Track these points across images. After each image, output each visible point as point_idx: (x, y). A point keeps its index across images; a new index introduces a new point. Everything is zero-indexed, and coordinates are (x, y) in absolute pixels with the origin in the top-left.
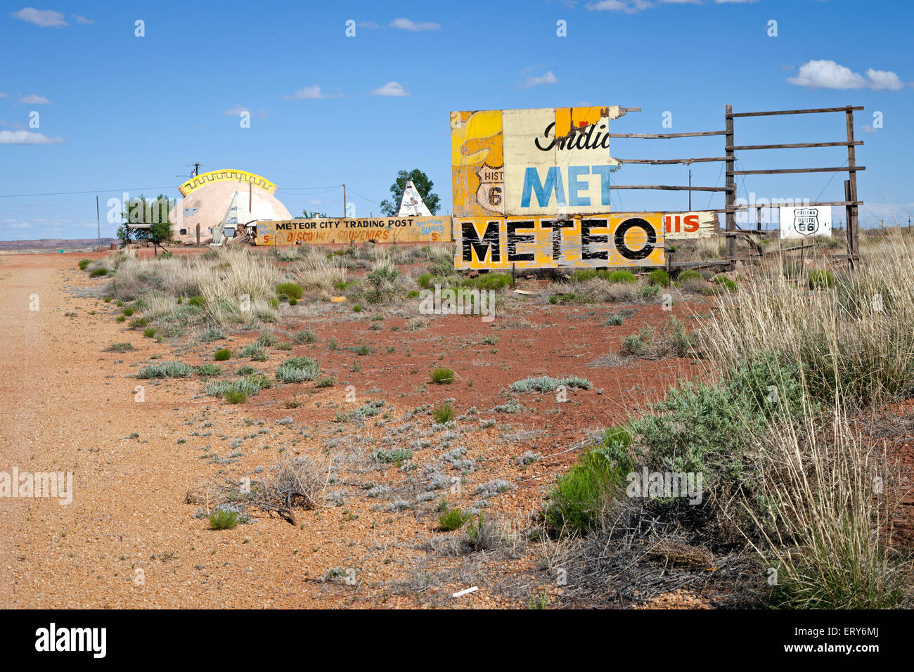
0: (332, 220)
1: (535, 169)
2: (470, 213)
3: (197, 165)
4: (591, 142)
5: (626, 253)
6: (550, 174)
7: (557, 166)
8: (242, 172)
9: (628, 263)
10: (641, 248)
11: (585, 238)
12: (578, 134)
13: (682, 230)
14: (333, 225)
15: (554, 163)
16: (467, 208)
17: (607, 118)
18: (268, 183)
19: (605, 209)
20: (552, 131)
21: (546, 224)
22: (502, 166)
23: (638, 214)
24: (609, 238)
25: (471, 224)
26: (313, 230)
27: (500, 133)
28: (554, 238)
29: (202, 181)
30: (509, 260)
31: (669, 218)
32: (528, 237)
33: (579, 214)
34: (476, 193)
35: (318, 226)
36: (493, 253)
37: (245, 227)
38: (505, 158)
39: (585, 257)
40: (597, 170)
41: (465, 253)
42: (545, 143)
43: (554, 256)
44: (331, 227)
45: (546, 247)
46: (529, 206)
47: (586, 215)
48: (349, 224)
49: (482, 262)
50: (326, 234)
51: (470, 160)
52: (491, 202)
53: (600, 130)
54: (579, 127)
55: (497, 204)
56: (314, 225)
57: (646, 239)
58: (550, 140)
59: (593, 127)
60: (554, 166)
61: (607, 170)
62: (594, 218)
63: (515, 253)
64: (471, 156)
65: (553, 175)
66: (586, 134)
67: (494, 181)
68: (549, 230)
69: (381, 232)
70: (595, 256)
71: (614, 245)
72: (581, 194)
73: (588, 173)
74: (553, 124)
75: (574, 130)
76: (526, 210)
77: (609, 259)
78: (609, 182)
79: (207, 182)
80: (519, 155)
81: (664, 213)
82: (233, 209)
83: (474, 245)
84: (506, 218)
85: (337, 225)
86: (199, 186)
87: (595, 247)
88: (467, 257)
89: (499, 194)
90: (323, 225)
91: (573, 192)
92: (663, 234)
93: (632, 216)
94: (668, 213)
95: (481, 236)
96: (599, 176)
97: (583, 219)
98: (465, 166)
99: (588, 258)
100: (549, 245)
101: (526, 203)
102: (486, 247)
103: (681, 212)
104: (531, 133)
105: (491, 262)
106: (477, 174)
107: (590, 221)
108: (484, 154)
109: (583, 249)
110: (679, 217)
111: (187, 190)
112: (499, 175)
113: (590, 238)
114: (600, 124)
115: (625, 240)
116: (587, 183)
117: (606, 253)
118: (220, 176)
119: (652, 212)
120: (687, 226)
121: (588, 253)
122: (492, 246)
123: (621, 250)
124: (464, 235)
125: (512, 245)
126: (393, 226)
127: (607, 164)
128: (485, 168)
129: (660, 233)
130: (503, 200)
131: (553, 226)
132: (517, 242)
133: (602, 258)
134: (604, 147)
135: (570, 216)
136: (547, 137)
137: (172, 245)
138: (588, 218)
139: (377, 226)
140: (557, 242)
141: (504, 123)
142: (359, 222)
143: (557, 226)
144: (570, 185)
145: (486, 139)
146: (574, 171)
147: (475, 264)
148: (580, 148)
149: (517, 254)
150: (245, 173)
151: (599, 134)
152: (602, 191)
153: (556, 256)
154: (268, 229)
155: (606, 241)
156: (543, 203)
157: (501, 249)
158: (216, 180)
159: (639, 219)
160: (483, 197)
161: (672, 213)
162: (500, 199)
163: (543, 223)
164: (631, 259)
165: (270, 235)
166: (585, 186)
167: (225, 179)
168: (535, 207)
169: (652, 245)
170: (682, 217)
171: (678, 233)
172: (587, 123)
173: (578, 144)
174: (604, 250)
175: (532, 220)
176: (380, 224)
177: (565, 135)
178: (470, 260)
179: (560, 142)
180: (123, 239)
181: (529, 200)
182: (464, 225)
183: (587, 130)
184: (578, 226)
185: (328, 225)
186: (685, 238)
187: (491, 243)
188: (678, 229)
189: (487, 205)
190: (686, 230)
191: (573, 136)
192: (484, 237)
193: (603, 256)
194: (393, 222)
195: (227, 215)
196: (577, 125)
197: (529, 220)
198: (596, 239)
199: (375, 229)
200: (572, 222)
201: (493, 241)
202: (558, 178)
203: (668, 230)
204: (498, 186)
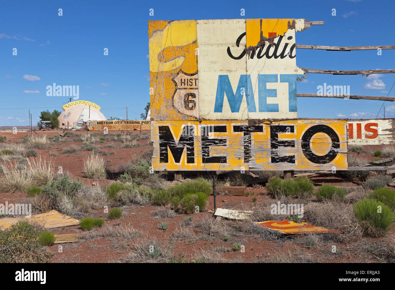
0: (119, 121)
1: (227, 76)
2: (167, 117)
3: (70, 99)
4: (279, 53)
5: (312, 157)
6: (240, 81)
7: (248, 74)
8: (87, 102)
9: (313, 167)
10: (326, 153)
11: (274, 142)
12: (267, 44)
13: (363, 137)
14: (120, 123)
15: (245, 71)
16: (164, 111)
17: (294, 30)
18: (97, 106)
19: (293, 115)
20: (243, 41)
21: (237, 129)
22: (197, 73)
23: (323, 121)
24: (296, 143)
25: (168, 127)
26: (112, 125)
27: (195, 42)
28: (245, 142)
29: (71, 105)
30: (203, 162)
31: (351, 125)
32: (221, 140)
33: (268, 120)
34: (173, 97)
35: (114, 123)
36: (188, 155)
37: (86, 123)
38: (199, 66)
39: (274, 160)
40: (284, 78)
41: (161, 155)
42: (237, 51)
43: (245, 159)
44: (119, 123)
45: (237, 150)
46: (221, 112)
47: (275, 120)
48: (126, 123)
49: (178, 164)
50: (117, 126)
51: (167, 67)
52: (187, 107)
53: (288, 41)
54: (268, 38)
55: (191, 109)
56: (112, 123)
57: (331, 145)
58: (241, 49)
59: (281, 37)
60: (245, 73)
61: (294, 79)
62: (282, 124)
63: (208, 156)
64: (168, 63)
65: (244, 81)
66: (275, 44)
67: (189, 87)
68: (241, 135)
69: (139, 126)
70: (283, 159)
71: (301, 150)
72: (270, 101)
73: (277, 81)
74: (244, 34)
75: (264, 40)
76: (218, 115)
77: (296, 162)
78: (295, 90)
79: (73, 105)
80: (212, 62)
81: (347, 120)
82: (82, 116)
83: (170, 147)
84: (200, 122)
85: (121, 123)
86: (70, 107)
87: (283, 151)
88: (164, 159)
89: (194, 99)
90: (116, 123)
91: (262, 100)
92: (346, 140)
93: (317, 123)
94: (350, 120)
95: (177, 139)
96: (287, 84)
97: (272, 125)
98: (162, 72)
99: (277, 162)
100: (240, 149)
101: (219, 108)
102: (182, 149)
103: (362, 120)
104: (224, 42)
105: (186, 164)
106: (173, 80)
107: (278, 126)
108: (180, 61)
109: (272, 153)
110: (360, 124)
111: (65, 108)
112: (194, 82)
113: (278, 142)
114: (287, 35)
115: (311, 145)
116: (275, 90)
117: (294, 157)
118: (78, 103)
119: (335, 119)
120: (368, 133)
121: (276, 157)
122: (187, 148)
123: (308, 154)
124: (161, 138)
125: (205, 148)
126: (144, 123)
127: (295, 73)
128: (181, 74)
129: (343, 139)
130: (197, 105)
131: (244, 130)
132: (211, 145)
133: (289, 162)
134: (291, 57)
135: (260, 121)
136: (238, 46)
137: (58, 129)
138: (276, 124)
139: (137, 123)
140: (248, 146)
141: (198, 31)
142: (130, 122)
143: (248, 131)
144: (260, 92)
145: (182, 48)
146: (264, 79)
147: (171, 165)
148: (268, 57)
149: (210, 156)
150: (89, 102)
151: (286, 45)
152: (290, 99)
153: (247, 158)
154: (94, 124)
155: (293, 146)
156: (235, 108)
157: (195, 152)
158: (77, 104)
159: (324, 126)
160: (179, 103)
161: (354, 120)
162: (195, 104)
163: (235, 127)
164: (316, 163)
165: (95, 126)
166: (273, 93)
167: (81, 104)
168: (227, 112)
169: (336, 150)
170: (363, 124)
171: (359, 140)
172: (275, 33)
173: (267, 53)
174: (292, 154)
175: (224, 125)
176: (138, 123)
177: (255, 44)
178: (167, 161)
179: (250, 52)
180: (40, 127)
181: (222, 106)
182: (161, 128)
183: (276, 41)
184: (267, 131)
185: (118, 122)
186: (366, 144)
187: (186, 146)
188: (359, 136)
189: (183, 110)
190: (367, 136)
191: (263, 46)
192: (180, 140)
193: (291, 160)
194: (143, 122)
195: (79, 118)
196: (266, 35)
197: (222, 125)
198: (285, 144)
199: (136, 124)
200: (262, 126)
201: (188, 144)
202: (249, 85)
203: (351, 136)
204: (192, 91)
